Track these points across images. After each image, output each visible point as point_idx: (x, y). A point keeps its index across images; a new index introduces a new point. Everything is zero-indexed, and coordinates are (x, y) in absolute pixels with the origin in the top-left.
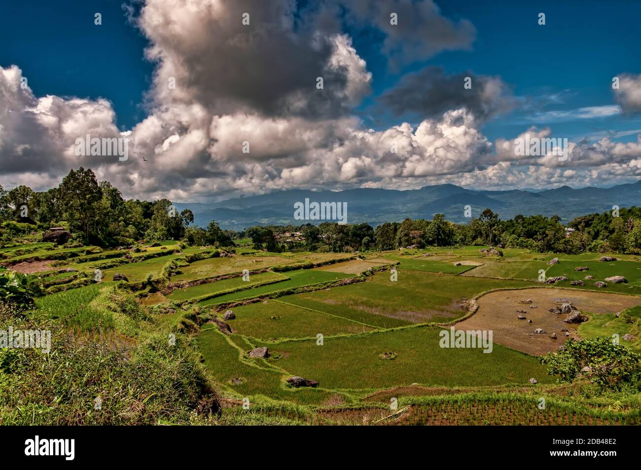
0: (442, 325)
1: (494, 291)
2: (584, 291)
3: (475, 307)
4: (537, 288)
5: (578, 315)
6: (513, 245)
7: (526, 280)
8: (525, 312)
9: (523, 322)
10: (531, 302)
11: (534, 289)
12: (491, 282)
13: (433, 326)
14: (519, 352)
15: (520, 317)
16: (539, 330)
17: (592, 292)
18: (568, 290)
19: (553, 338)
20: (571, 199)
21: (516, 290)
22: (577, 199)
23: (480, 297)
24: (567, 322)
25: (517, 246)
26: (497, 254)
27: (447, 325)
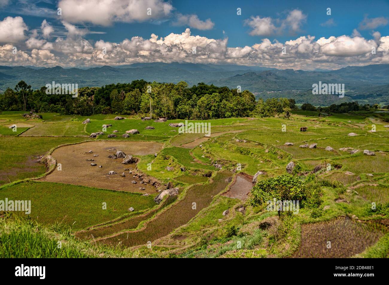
0: (35, 180)
1: (60, 147)
2: (121, 141)
3: (54, 161)
4: (89, 141)
5: (131, 158)
6: (45, 110)
7: (75, 136)
8: (93, 160)
9: (96, 168)
10: (92, 152)
11: (88, 143)
12: (49, 139)
13: (28, 181)
14: (109, 190)
15: (93, 164)
16: (112, 172)
17: (126, 141)
18: (111, 141)
19: (123, 176)
20: (62, 76)
21: (75, 144)
22: (66, 76)
23: (52, 152)
24: (125, 164)
25: (49, 110)
26: (38, 117)
27: (39, 179)
